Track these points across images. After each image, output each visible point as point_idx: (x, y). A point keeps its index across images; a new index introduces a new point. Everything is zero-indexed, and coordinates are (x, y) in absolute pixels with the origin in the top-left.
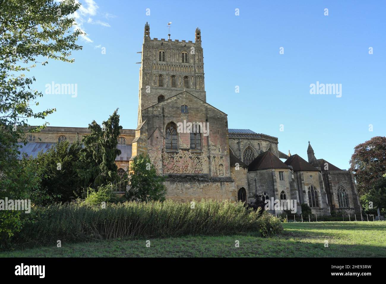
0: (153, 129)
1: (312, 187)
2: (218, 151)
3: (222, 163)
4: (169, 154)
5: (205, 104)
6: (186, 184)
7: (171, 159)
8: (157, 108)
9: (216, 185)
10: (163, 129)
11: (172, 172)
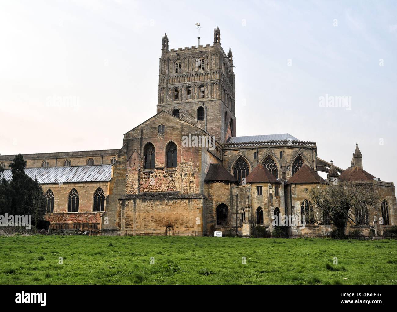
0: (131, 151)
1: (307, 202)
2: (190, 168)
3: (193, 180)
4: (145, 174)
5: (181, 122)
6: (156, 201)
7: (147, 178)
8: (137, 131)
9: (184, 202)
10: (141, 150)
11: (147, 190)
